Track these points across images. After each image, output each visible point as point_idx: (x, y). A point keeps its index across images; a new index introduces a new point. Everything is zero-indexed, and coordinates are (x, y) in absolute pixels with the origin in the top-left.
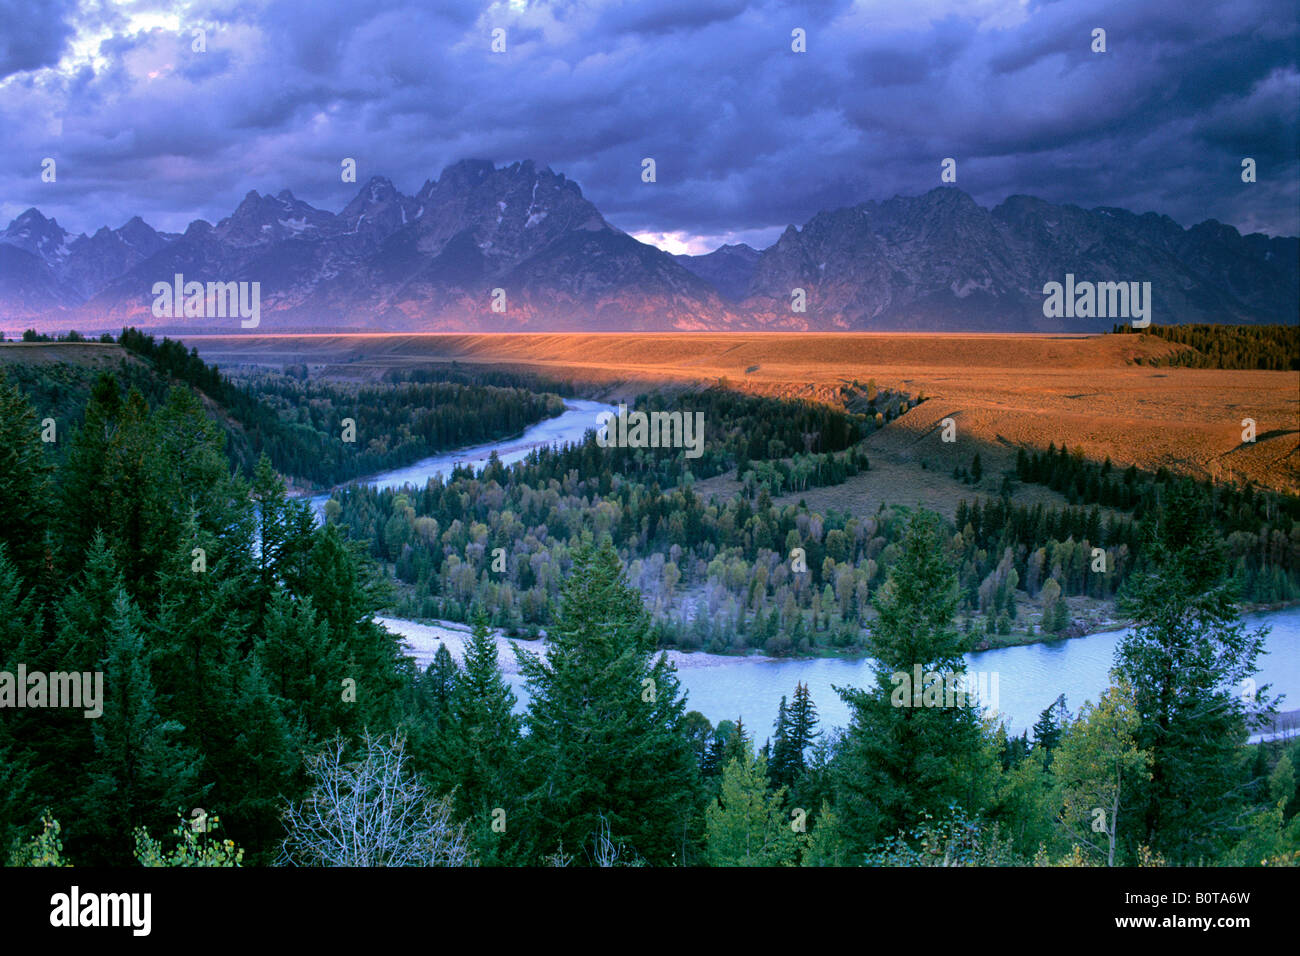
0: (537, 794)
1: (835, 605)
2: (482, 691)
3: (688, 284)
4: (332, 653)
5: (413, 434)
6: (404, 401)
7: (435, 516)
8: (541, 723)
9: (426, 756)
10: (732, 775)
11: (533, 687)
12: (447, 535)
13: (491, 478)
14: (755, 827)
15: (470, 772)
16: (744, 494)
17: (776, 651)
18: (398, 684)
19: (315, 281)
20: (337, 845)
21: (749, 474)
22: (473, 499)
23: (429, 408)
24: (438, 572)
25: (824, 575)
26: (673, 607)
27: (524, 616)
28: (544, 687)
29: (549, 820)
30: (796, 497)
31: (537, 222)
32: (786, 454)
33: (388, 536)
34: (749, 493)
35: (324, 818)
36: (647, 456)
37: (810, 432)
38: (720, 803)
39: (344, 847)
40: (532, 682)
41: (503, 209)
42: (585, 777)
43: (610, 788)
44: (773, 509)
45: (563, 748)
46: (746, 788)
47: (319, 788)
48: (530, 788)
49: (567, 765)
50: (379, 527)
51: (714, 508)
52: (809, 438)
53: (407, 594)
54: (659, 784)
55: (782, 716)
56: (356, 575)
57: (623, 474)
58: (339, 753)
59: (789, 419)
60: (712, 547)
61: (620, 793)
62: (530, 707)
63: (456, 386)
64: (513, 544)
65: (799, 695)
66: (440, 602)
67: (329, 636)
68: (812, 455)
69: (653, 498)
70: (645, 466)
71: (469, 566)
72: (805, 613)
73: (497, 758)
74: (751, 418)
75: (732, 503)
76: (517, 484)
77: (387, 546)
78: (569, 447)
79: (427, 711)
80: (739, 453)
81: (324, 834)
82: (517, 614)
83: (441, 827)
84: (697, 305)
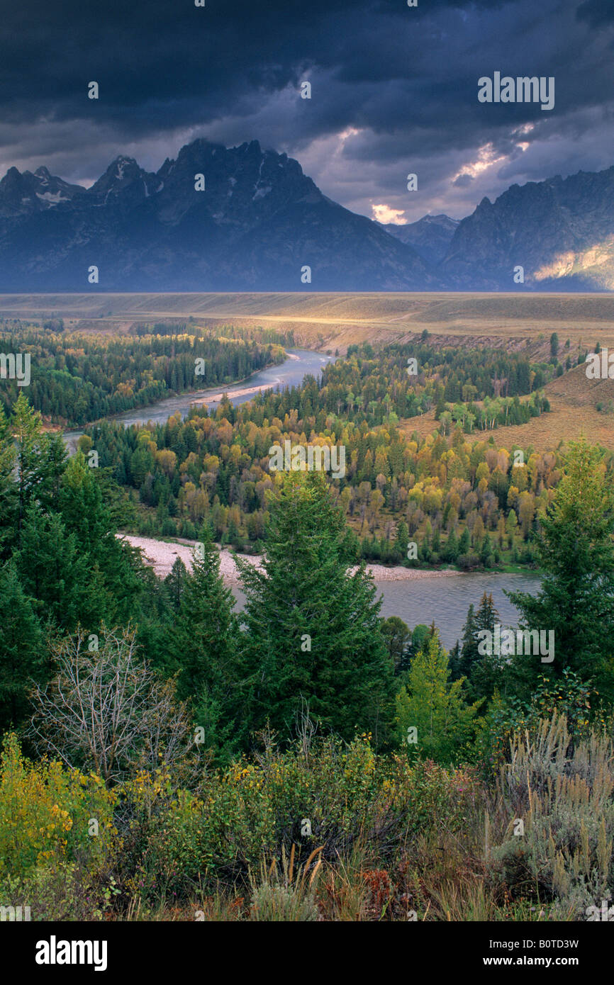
0: (251, 680)
1: (517, 528)
2: (206, 594)
3: (395, 250)
4: (78, 562)
5: (155, 379)
6: (147, 351)
7: (174, 450)
8: (255, 621)
9: (160, 650)
10: (419, 666)
11: (249, 590)
12: (184, 465)
13: (222, 417)
14: (437, 712)
15: (195, 662)
16: (440, 432)
17: (466, 567)
18: (137, 589)
19: (69, 247)
20: (77, 720)
21: (446, 414)
22: (206, 436)
23: (170, 357)
24: (176, 496)
25: (509, 502)
26: (378, 528)
27: (250, 535)
28: (258, 590)
29: (260, 703)
30: (486, 434)
31: (263, 196)
32: (477, 397)
33: (133, 466)
34: (445, 430)
35: (66, 697)
36: (358, 398)
37: (499, 378)
38: (408, 691)
39: (83, 721)
40: (247, 586)
41: (233, 184)
42: (293, 667)
43: (315, 677)
44: (466, 444)
45: (274, 641)
46: (431, 679)
47: (63, 672)
48: (245, 676)
49: (277, 656)
50: (125, 458)
51: (414, 444)
52: (498, 383)
53: (149, 516)
54: (356, 674)
55: (470, 622)
56: (101, 497)
57: (337, 414)
58: (79, 643)
59: (481, 366)
60: (412, 477)
61: (322, 681)
62: (246, 607)
63: (192, 338)
64: (241, 474)
65: (485, 604)
66: (176, 523)
67: (77, 547)
68: (501, 399)
69: (362, 435)
70: (356, 407)
71: (203, 491)
72: (491, 534)
73: (217, 650)
74: (448, 366)
75: (430, 439)
76: (245, 422)
77: (133, 475)
78: (290, 390)
79: (165, 614)
80: (436, 396)
81: (66, 710)
82: (243, 533)
83: (166, 705)
84: (403, 268)
